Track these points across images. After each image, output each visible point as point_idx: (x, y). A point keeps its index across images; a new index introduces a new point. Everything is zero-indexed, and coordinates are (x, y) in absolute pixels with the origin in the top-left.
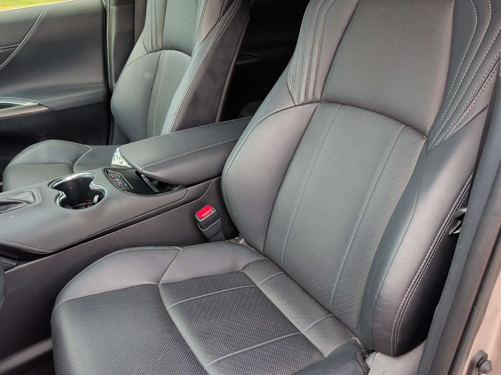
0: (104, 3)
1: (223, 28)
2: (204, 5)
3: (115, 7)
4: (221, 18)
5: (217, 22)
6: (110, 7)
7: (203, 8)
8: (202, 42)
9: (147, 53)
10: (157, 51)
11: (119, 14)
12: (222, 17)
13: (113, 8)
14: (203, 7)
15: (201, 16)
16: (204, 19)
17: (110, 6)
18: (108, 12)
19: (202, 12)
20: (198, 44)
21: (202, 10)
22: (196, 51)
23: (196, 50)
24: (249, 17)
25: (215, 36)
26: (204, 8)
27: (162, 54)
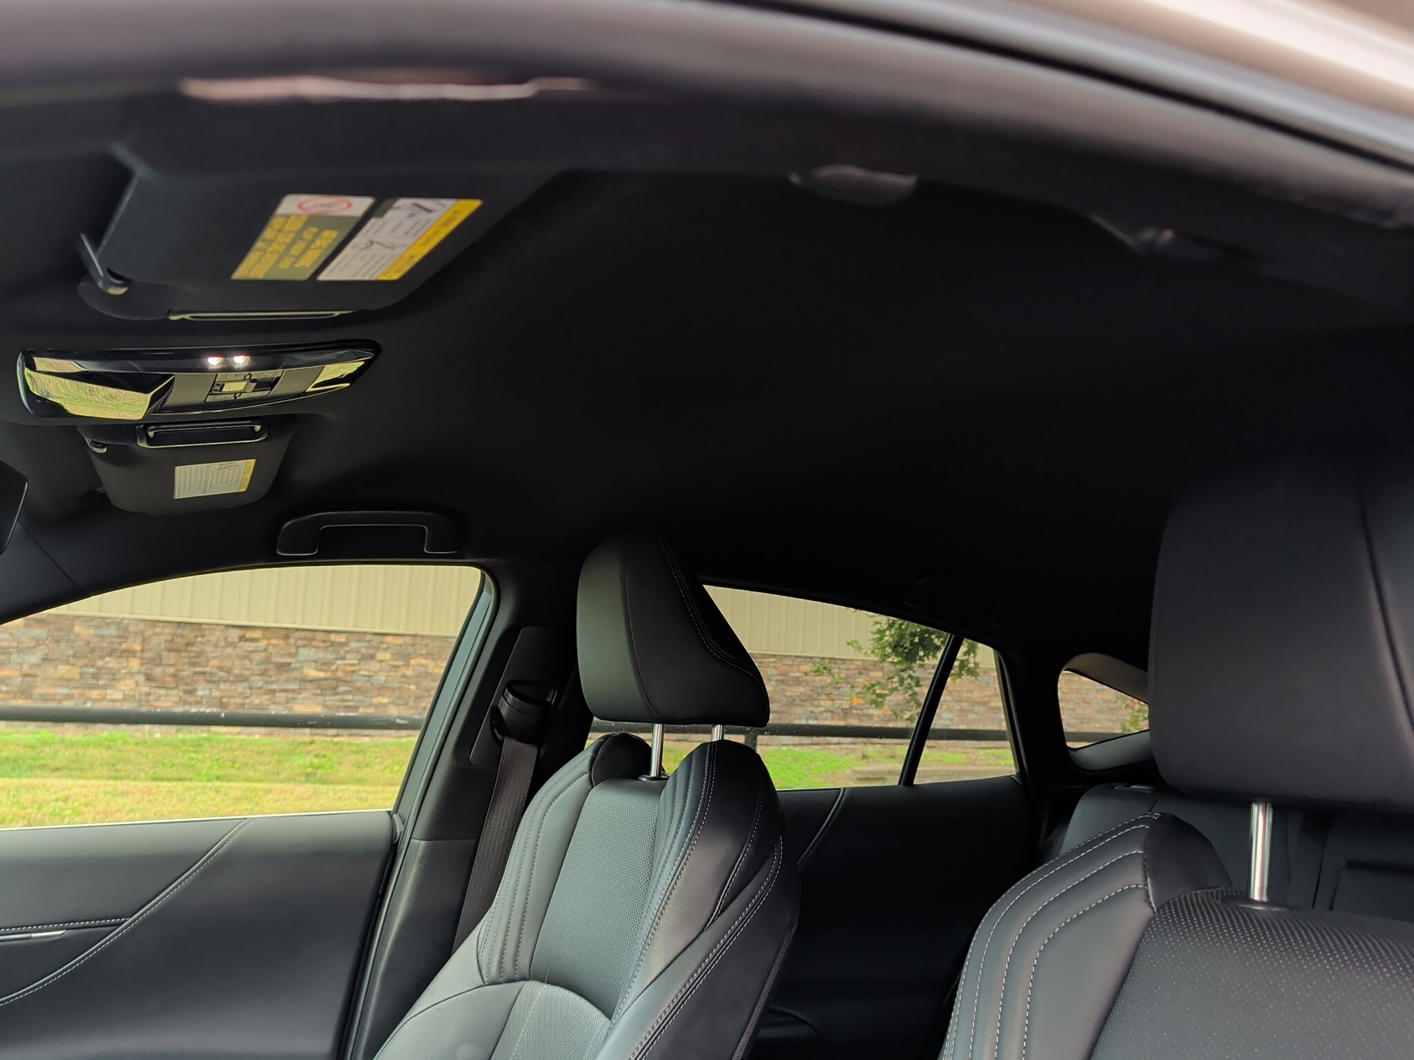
0: (399, 829)
1: (718, 949)
2: (670, 878)
3: (423, 843)
4: (714, 920)
5: (702, 931)
6: (412, 840)
7: (666, 887)
8: (650, 984)
9: (480, 982)
10: (511, 981)
11: (431, 863)
12: (719, 918)
13: (419, 844)
14: (668, 882)
15: (657, 907)
16: (664, 918)
17: (410, 838)
18: (403, 854)
19: (662, 897)
20: (635, 988)
21: (663, 892)
22: (626, 1010)
23: (626, 1007)
24: (797, 922)
25: (690, 972)
26: (670, 888)
27: (523, 992)
